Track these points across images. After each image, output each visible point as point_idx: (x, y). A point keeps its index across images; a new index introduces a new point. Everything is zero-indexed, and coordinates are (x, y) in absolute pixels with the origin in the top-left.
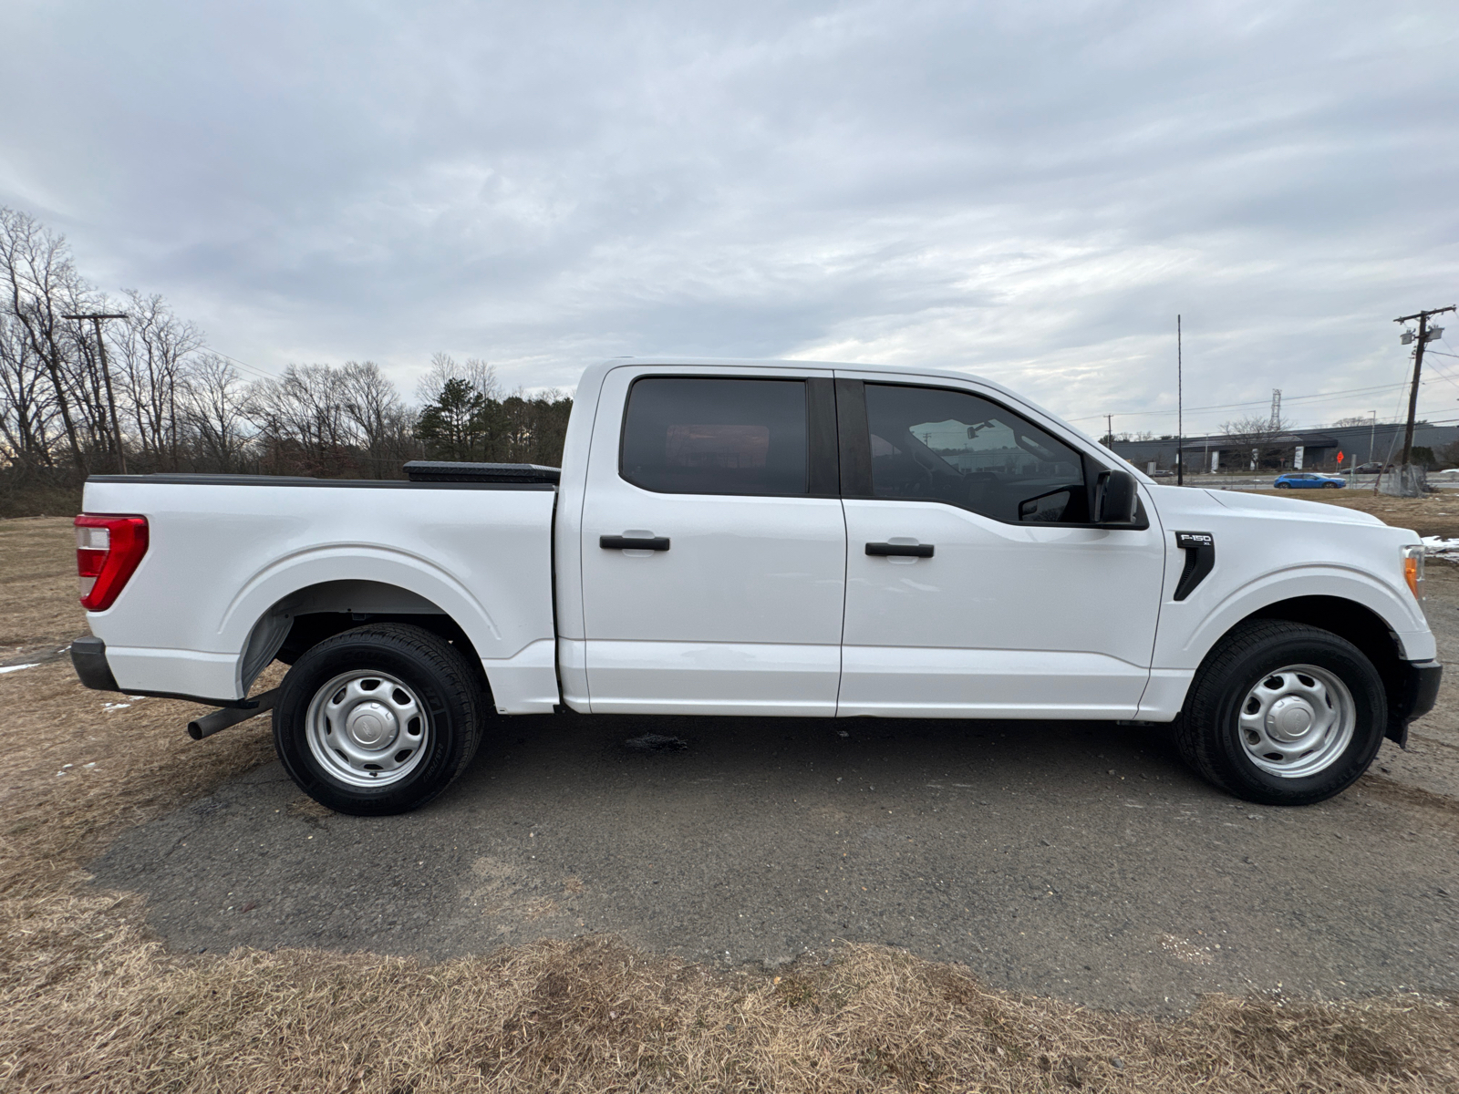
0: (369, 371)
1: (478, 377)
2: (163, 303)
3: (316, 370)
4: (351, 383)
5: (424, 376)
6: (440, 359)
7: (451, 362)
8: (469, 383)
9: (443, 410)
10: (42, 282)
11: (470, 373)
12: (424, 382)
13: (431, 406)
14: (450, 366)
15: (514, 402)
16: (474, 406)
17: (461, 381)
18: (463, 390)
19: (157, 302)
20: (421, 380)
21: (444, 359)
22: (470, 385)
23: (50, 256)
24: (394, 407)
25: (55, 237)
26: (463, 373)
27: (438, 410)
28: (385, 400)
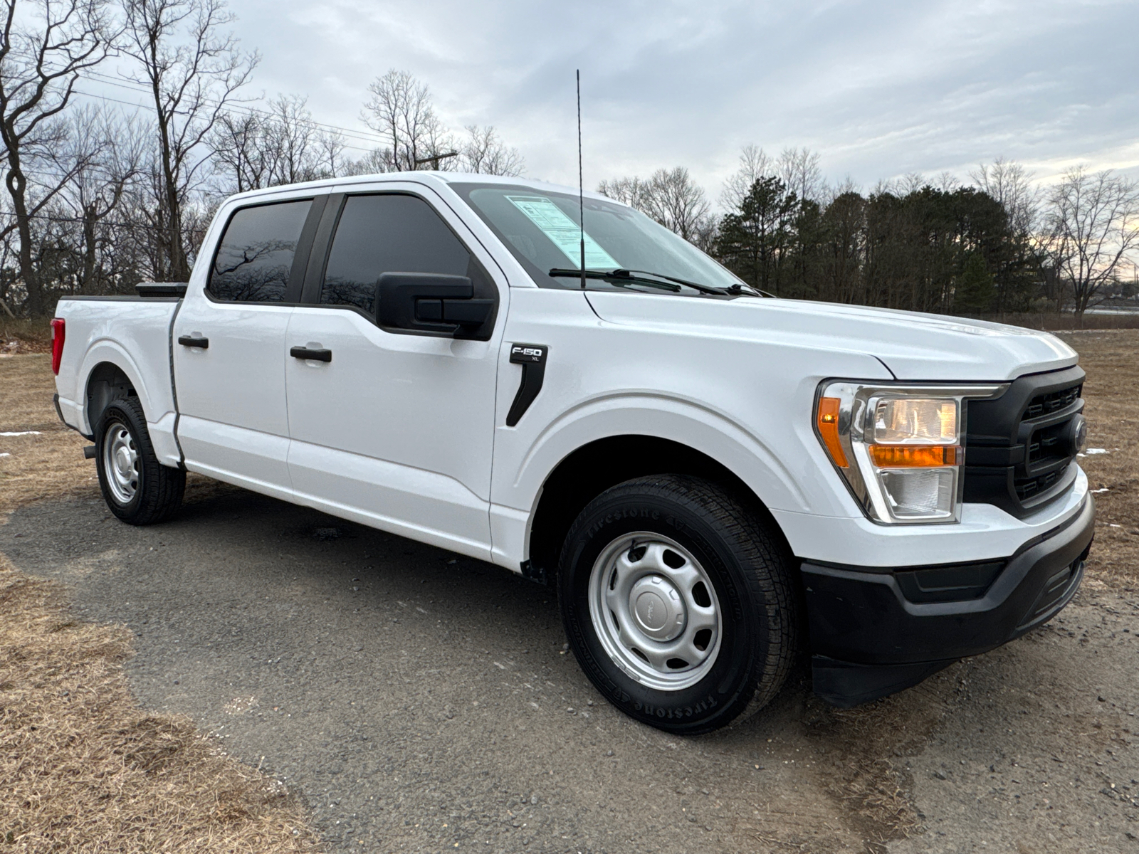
0: (678, 180)
1: (794, 172)
2: (495, 133)
3: (626, 184)
4: (658, 195)
5: (729, 179)
6: (750, 153)
7: (763, 157)
8: (780, 180)
9: (745, 218)
10: (412, 132)
11: (785, 167)
12: (730, 186)
13: (732, 215)
14: (761, 161)
15: (848, 201)
16: (783, 210)
17: (770, 180)
18: (773, 191)
19: (489, 135)
20: (727, 183)
21: (755, 152)
22: (782, 183)
23: (418, 107)
24: (705, 220)
25: (422, 89)
26: (774, 169)
27: (738, 220)
28: (695, 212)
